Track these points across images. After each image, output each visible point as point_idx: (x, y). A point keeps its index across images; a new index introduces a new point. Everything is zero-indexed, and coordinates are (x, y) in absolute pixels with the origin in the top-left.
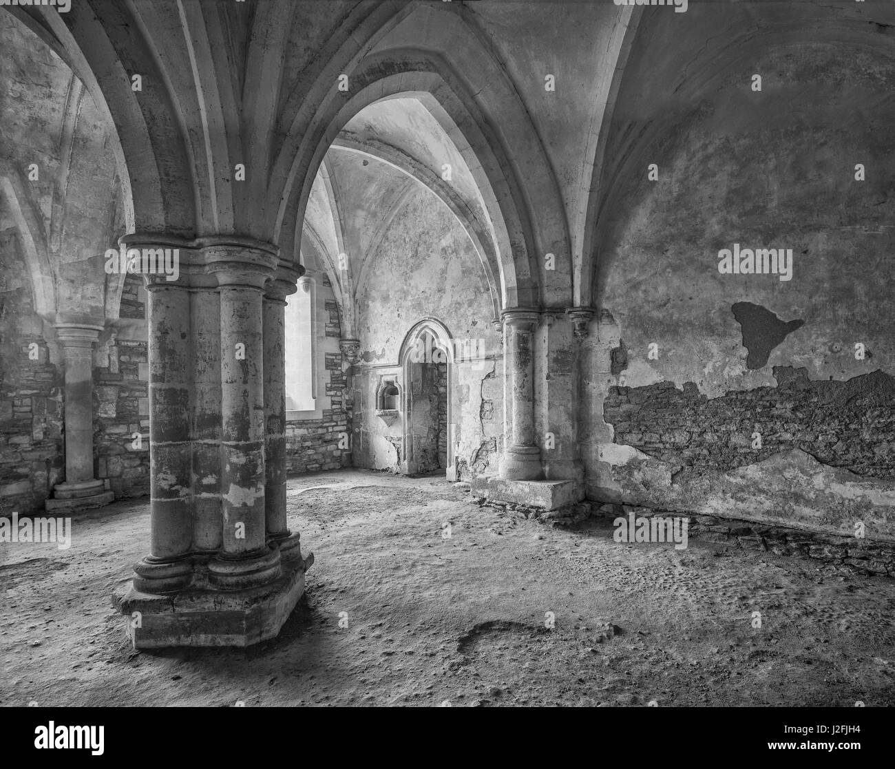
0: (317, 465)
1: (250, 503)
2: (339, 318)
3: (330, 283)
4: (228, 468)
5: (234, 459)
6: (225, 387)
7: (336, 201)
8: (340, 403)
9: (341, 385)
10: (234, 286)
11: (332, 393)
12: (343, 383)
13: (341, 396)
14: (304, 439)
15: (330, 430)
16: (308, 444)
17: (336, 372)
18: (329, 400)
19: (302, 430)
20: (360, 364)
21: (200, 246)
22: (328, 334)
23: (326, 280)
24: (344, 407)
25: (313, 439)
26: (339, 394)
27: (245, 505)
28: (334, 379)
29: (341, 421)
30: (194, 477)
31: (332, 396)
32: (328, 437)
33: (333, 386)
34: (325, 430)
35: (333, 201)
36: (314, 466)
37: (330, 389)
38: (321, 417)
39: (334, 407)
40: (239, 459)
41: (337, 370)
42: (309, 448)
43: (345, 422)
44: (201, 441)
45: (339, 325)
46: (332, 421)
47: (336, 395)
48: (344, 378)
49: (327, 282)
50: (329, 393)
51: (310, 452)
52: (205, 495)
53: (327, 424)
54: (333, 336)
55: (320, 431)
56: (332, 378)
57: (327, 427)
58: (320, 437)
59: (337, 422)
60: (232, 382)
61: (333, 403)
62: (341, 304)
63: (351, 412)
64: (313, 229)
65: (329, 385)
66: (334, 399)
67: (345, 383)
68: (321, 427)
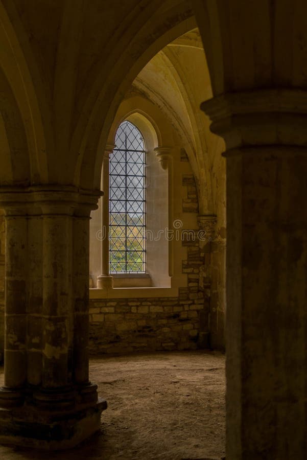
0: (172, 344)
1: (57, 357)
2: (197, 193)
3: (187, 158)
4: (45, 333)
5: (48, 327)
6: (45, 280)
7: (184, 84)
8: (197, 281)
9: (199, 262)
10: (50, 215)
11: (189, 270)
12: (201, 261)
13: (198, 274)
14: (159, 316)
15: (186, 308)
16: (164, 321)
17: (194, 249)
18: (185, 278)
19: (158, 307)
20: (217, 240)
21: (31, 192)
22: (185, 210)
23: (184, 155)
24: (202, 285)
25: (169, 318)
26: (196, 271)
27: (54, 358)
28: (191, 256)
29: (198, 299)
30: (28, 337)
31: (188, 274)
32: (183, 316)
33: (190, 263)
34: (180, 309)
35: (181, 85)
36: (169, 344)
37: (188, 266)
38: (177, 295)
39: (191, 285)
40: (50, 327)
41: (194, 246)
42: (164, 326)
43: (202, 301)
44: (32, 315)
45: (197, 200)
46: (188, 299)
47: (193, 273)
48: (202, 255)
49: (185, 157)
50: (185, 270)
51: (166, 330)
52: (33, 350)
53: (183, 303)
54: (190, 212)
55: (176, 309)
56: (188, 255)
57: (183, 305)
58: (176, 316)
59: (193, 300)
60: (47, 277)
61: (190, 281)
62: (198, 178)
63: (208, 291)
64: (171, 107)
65: (186, 263)
66: (191, 276)
67: (203, 260)
68: (178, 305)
